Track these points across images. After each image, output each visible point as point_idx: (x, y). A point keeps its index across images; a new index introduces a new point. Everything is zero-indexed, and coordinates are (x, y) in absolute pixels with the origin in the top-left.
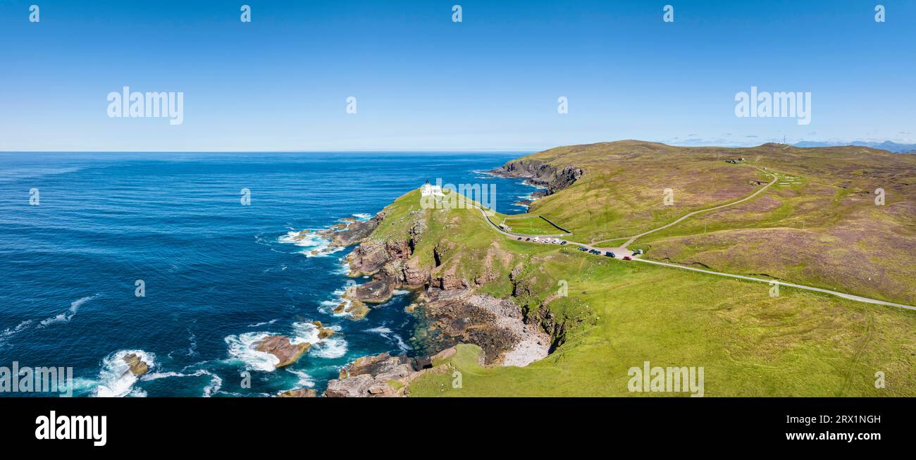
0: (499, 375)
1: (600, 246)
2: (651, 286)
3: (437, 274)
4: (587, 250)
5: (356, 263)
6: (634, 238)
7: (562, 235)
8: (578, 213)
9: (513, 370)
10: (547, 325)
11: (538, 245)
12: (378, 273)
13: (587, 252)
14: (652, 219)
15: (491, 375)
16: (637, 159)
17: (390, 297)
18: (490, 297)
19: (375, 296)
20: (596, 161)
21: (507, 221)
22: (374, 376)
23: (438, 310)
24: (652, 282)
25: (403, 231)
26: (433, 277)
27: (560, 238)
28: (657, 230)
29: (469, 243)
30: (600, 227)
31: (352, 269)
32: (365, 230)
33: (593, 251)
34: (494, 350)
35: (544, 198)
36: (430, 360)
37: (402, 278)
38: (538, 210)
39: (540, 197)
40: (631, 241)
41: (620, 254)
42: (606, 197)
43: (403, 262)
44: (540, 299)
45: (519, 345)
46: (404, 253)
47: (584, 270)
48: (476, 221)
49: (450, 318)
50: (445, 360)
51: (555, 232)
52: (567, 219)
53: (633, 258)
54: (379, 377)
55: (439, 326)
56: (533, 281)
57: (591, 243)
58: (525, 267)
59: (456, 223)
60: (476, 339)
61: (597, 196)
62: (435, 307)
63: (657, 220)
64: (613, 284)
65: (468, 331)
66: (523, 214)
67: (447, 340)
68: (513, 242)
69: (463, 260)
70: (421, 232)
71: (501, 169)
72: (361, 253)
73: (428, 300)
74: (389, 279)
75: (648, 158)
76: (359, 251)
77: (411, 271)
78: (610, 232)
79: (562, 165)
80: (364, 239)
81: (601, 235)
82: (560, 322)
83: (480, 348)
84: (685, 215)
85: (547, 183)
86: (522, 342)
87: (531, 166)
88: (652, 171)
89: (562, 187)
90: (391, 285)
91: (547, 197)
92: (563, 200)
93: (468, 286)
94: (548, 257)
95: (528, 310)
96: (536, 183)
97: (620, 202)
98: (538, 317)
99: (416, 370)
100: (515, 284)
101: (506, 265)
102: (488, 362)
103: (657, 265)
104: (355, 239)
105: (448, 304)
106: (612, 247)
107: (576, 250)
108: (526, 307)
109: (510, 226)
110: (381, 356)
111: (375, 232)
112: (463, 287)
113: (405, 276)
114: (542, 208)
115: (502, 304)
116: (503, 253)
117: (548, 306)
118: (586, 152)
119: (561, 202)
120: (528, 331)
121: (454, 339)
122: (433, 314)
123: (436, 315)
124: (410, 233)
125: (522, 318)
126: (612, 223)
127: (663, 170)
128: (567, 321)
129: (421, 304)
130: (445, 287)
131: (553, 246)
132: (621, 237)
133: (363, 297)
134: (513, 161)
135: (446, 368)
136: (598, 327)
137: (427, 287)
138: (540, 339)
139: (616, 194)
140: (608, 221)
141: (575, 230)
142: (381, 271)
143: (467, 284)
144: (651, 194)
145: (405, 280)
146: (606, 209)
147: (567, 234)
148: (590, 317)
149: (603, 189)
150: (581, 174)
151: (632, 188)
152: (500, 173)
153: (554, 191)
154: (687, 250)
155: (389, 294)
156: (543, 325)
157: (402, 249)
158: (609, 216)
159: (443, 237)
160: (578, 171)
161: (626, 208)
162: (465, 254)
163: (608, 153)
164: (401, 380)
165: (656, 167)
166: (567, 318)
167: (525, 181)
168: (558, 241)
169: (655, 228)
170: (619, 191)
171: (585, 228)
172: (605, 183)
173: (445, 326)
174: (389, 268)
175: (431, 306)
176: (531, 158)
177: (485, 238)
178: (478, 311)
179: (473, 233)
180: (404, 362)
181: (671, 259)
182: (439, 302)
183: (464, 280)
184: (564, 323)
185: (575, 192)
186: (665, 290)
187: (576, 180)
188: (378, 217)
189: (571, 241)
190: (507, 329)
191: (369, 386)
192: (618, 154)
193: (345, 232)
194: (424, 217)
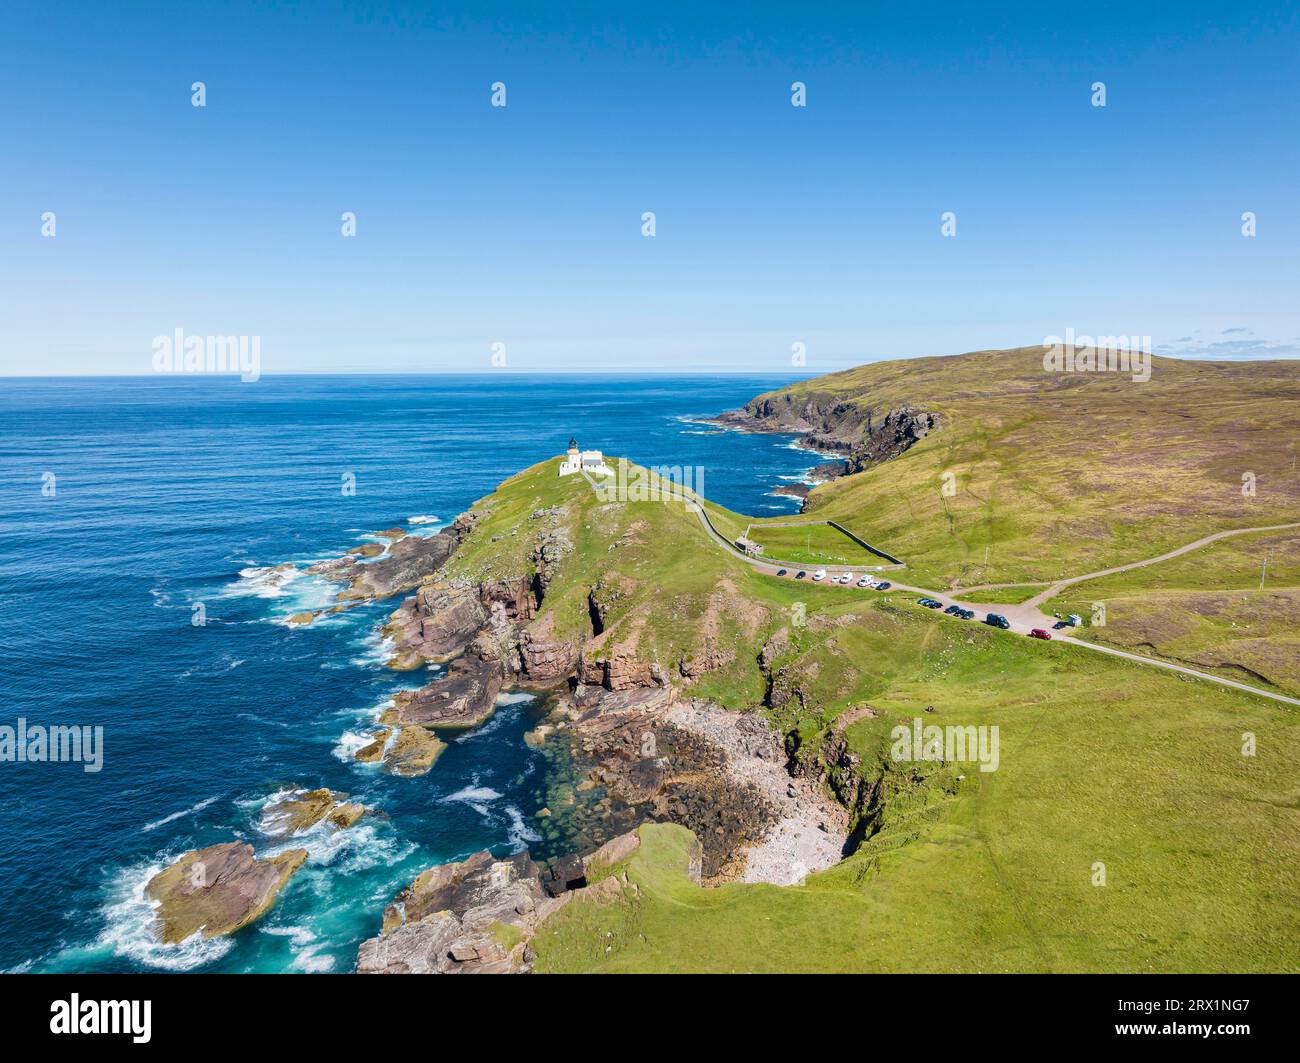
0: (734, 906)
1: (972, 599)
2: (1100, 710)
3: (597, 654)
4: (939, 605)
5: (409, 634)
6: (1060, 585)
7: (880, 568)
8: (919, 517)
9: (763, 895)
10: (840, 782)
11: (823, 589)
12: (460, 657)
13: (941, 611)
14: (1109, 540)
15: (714, 907)
16: (1075, 391)
17: (490, 710)
18: (713, 708)
19: (457, 712)
20: (968, 396)
21: (754, 532)
22: (459, 914)
23: (600, 739)
24: (1104, 701)
25: (518, 556)
26: (588, 661)
27: (876, 574)
28: (1124, 569)
29: (668, 581)
30: (972, 554)
31: (400, 649)
32: (430, 558)
33: (953, 609)
34: (721, 839)
35: (839, 480)
36: (581, 866)
37: (517, 665)
38: (825, 509)
39: (831, 477)
40: (1053, 591)
41: (1021, 623)
42: (990, 482)
43: (519, 628)
44: (824, 716)
45: (777, 829)
46: (521, 607)
47: (932, 654)
48: (682, 531)
49: (626, 758)
50: (614, 865)
51: (866, 559)
52: (894, 532)
53: (1057, 636)
54: (471, 915)
55: (602, 779)
56: (812, 671)
57: (950, 589)
58: (794, 639)
59: (639, 535)
60: (682, 810)
61: (967, 478)
62: (591, 733)
63: (1124, 544)
64: (1003, 695)
65: (664, 789)
66: (791, 517)
67: (617, 814)
68: (767, 580)
69: (653, 621)
70: (559, 557)
71: (741, 414)
72: (420, 610)
73: (576, 716)
74: (488, 668)
75: (1104, 390)
76: (416, 606)
77: (538, 647)
78: (997, 566)
79: (885, 402)
80: (428, 578)
81: (977, 573)
82: (872, 778)
83: (691, 835)
84: (1202, 537)
85: (849, 447)
86: (784, 823)
87: (810, 406)
88: (1113, 422)
89: (882, 456)
90: (492, 682)
91: (848, 479)
92: (885, 486)
93: (665, 680)
94: (847, 617)
95: (798, 741)
96: (821, 445)
97: (1028, 496)
98: (821, 761)
99: (552, 894)
100: (770, 679)
101: (751, 633)
102: (710, 871)
103: (1120, 658)
104: (406, 579)
105: (622, 723)
106: (1003, 602)
107: (914, 604)
108: (794, 733)
109: (759, 543)
110: (474, 859)
111: (452, 560)
112: (654, 684)
113: (523, 659)
114: (836, 504)
115: (740, 724)
116: (745, 604)
117: (843, 736)
118: (944, 374)
119: (880, 492)
120: (797, 796)
121: (633, 810)
122: (588, 748)
123: (595, 751)
124: (535, 560)
125: (784, 760)
126: (1005, 545)
127: (1142, 419)
128: (888, 777)
129: (562, 725)
130: (615, 683)
131: (858, 593)
132: (1027, 580)
133: (427, 716)
134: (769, 395)
135: (617, 887)
136: (961, 800)
137: (573, 683)
138: (824, 817)
139: (1017, 475)
140: (994, 539)
141: (914, 557)
142: (468, 650)
143: (663, 675)
144: (1108, 479)
145: (524, 669)
146: (991, 510)
147: (893, 565)
148: (941, 772)
149: (984, 463)
150: (930, 426)
151: (1058, 463)
152: (739, 421)
153: (863, 464)
154: (1205, 629)
155: (486, 704)
156: (832, 782)
157: (516, 597)
158: (997, 529)
159: (609, 568)
160: (922, 418)
161: (1041, 511)
162: (658, 606)
163: (998, 376)
164: (517, 923)
165: (1127, 412)
166: (887, 768)
167: (797, 441)
168: (871, 581)
169: (1117, 564)
170: (1023, 468)
171: (937, 554)
172: (988, 447)
173: (614, 777)
174: (487, 643)
175: (583, 730)
176: (810, 388)
177: (705, 571)
178: (687, 742)
179: (676, 558)
180: (524, 874)
181: (1160, 648)
182: (602, 720)
183: (656, 667)
184: (880, 781)
185: (914, 467)
186: (1137, 726)
187: (917, 439)
188: (458, 526)
189: (901, 582)
190: (751, 787)
191: (449, 941)
192: (1025, 379)
193: (381, 563)
194: (566, 523)
